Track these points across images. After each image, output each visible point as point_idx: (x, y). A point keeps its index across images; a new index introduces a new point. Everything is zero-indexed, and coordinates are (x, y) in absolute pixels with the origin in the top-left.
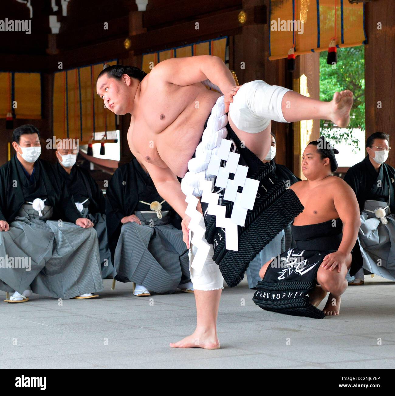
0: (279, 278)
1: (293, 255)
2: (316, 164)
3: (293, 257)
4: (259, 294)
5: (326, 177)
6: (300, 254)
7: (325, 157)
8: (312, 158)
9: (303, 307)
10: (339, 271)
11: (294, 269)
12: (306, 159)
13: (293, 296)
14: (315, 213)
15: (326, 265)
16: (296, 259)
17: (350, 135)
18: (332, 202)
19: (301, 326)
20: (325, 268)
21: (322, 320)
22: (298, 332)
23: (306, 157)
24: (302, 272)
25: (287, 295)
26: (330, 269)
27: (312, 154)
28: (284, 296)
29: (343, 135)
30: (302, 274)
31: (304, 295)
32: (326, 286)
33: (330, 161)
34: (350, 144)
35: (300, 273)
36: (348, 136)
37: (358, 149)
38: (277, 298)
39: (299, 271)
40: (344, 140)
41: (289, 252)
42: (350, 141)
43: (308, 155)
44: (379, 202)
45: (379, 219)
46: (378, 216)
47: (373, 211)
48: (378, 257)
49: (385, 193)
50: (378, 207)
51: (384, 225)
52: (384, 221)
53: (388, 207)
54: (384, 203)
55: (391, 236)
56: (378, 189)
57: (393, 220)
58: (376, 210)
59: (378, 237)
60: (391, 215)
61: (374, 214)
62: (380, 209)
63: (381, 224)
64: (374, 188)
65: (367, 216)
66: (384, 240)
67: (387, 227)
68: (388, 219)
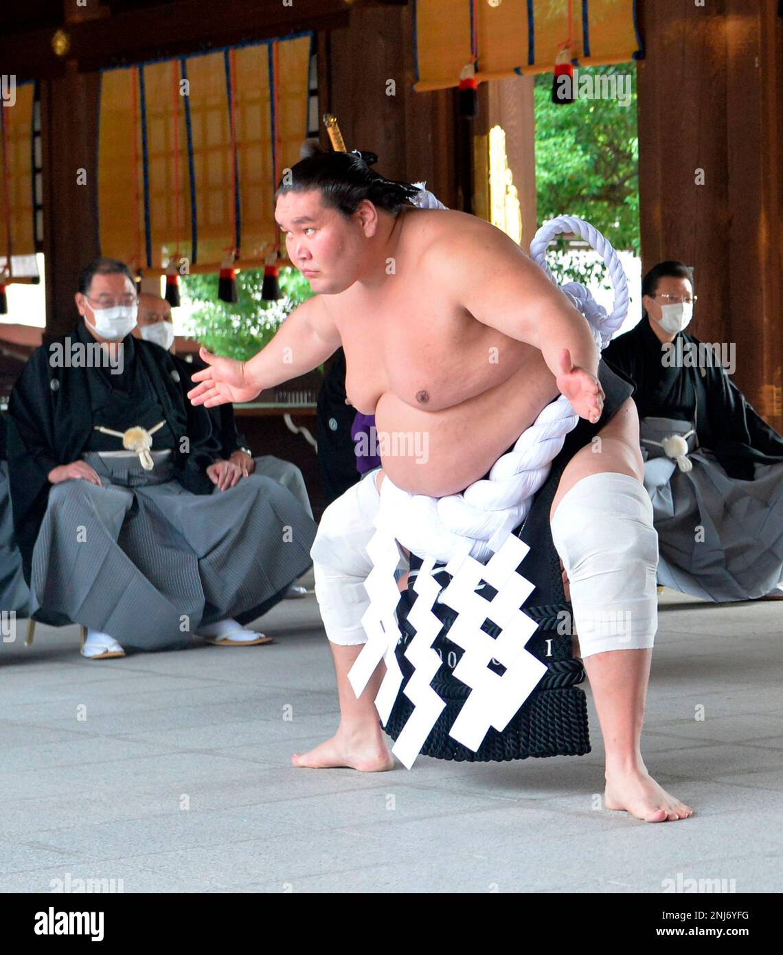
29: (591, 267)
36: (604, 268)
44: (673, 422)
45: (673, 460)
46: (670, 454)
47: (660, 441)
48: (671, 546)
49: (687, 401)
50: (670, 433)
51: (685, 473)
52: (686, 465)
53: (692, 432)
54: (684, 425)
55: (701, 499)
56: (671, 393)
57: (704, 461)
58: (666, 440)
59: (671, 502)
60: (700, 451)
61: (662, 448)
62: (677, 437)
63: (677, 472)
64: (661, 390)
65: (647, 453)
66: (684, 507)
67: (692, 478)
68: (693, 460)
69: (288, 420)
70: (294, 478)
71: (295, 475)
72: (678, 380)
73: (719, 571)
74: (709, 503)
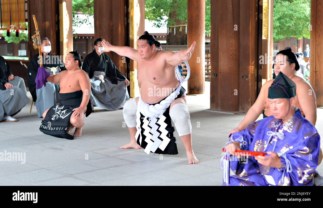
0: (52, 119)
1: (59, 108)
2: (72, 63)
3: (59, 109)
4: (43, 127)
5: (76, 69)
6: (62, 107)
7: (77, 60)
8: (70, 60)
9: (63, 135)
10: (81, 117)
11: (59, 115)
12: (67, 60)
13: (59, 129)
14: (70, 86)
15: (74, 114)
16: (60, 110)
17: (87, 20)
18: (78, 82)
19: (63, 146)
20: (74, 116)
21: (73, 140)
22: (61, 150)
23: (67, 59)
24: (63, 117)
25: (56, 129)
26: (76, 116)
27: (70, 58)
28: (54, 129)
29: (84, 20)
30: (63, 118)
31: (64, 129)
32: (75, 125)
33: (79, 62)
34: (87, 25)
35: (62, 118)
36: (87, 21)
37: (91, 27)
38: (51, 129)
39: (62, 117)
40: (84, 23)
41: (57, 106)
42: (88, 23)
43: (68, 58)
44: (101, 72)
45: (101, 80)
46: (100, 79)
47: (98, 76)
48: (100, 98)
49: (104, 68)
50: (100, 74)
51: (103, 83)
52: (103, 81)
53: (105, 74)
54: (103, 73)
55: (106, 88)
56: (100, 66)
57: (107, 80)
58: (99, 76)
59: (100, 89)
60: (106, 78)
61: (98, 78)
62: (101, 75)
63: (101, 83)
64: (98, 65)
65: (95, 79)
66: (103, 90)
67: (105, 84)
68: (105, 80)
69: (21, 62)
70: (22, 81)
71: (22, 80)
72: (102, 63)
73: (110, 103)
74: (108, 89)
